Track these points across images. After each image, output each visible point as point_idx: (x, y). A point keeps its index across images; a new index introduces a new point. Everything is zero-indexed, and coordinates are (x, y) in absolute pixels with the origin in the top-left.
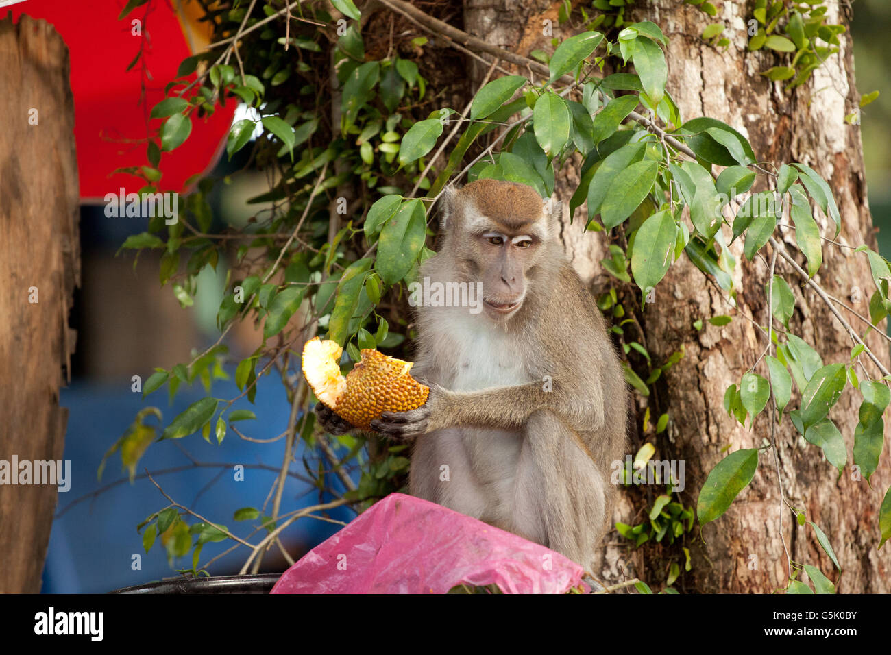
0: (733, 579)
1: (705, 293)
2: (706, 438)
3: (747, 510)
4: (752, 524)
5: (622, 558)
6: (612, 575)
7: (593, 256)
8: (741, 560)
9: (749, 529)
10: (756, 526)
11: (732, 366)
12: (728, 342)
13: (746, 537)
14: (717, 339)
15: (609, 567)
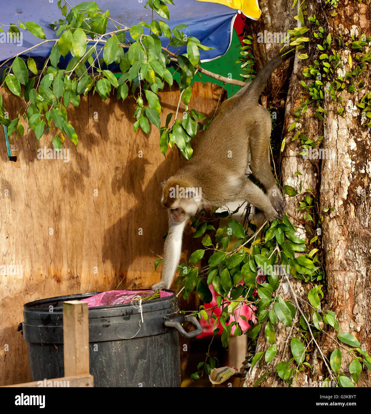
0: (333, 296)
1: (333, 199)
2: (328, 248)
3: (339, 274)
4: (340, 278)
5: (302, 286)
6: (298, 292)
7: (308, 183)
8: (336, 290)
9: (339, 280)
10: (341, 279)
11: (339, 225)
12: (338, 216)
13: (338, 283)
14: (334, 215)
15: (297, 289)
